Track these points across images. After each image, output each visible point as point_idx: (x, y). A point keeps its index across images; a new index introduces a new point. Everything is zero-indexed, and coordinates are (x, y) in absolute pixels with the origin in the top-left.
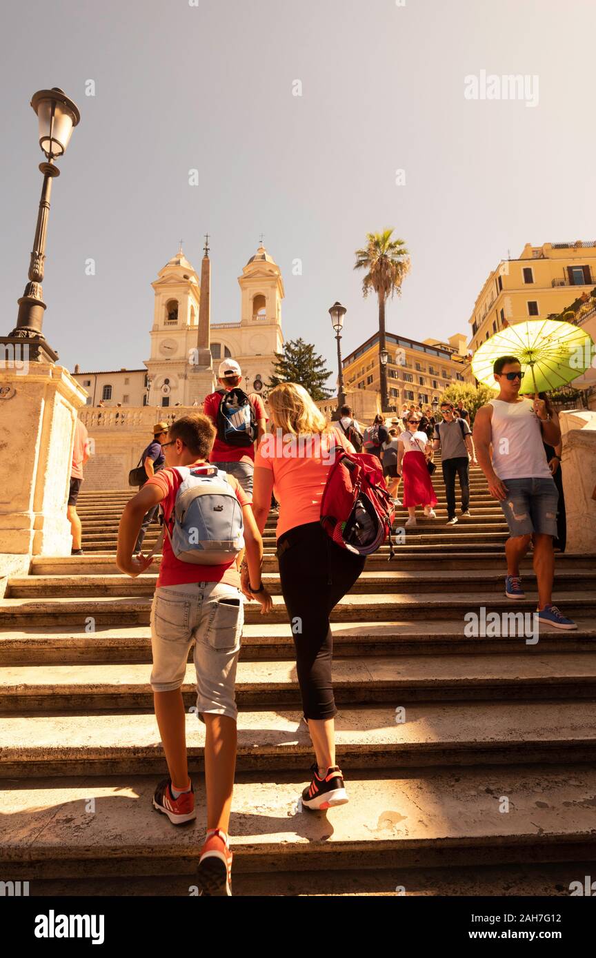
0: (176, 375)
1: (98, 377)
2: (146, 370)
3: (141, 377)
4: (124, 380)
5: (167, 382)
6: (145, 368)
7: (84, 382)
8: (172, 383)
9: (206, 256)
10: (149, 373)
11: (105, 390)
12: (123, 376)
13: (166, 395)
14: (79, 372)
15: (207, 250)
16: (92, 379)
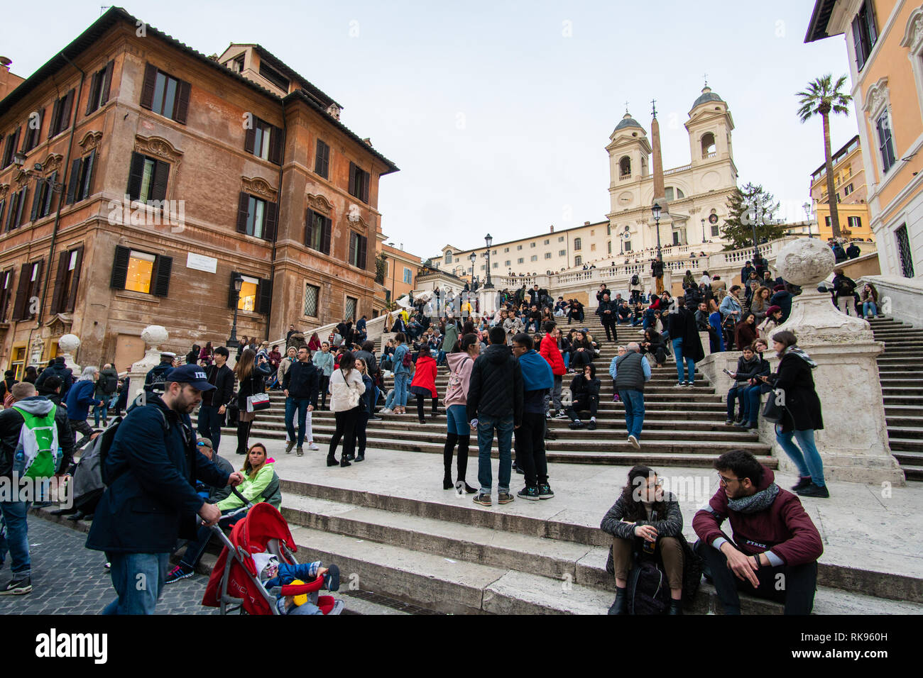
0: (635, 222)
1: (569, 232)
2: (609, 222)
3: (604, 227)
4: (590, 232)
5: (627, 228)
6: (607, 220)
7: (559, 239)
8: (631, 230)
9: (655, 119)
10: (612, 223)
11: (575, 243)
12: (589, 229)
13: (627, 240)
14: (555, 231)
15: (654, 113)
16: (565, 235)
